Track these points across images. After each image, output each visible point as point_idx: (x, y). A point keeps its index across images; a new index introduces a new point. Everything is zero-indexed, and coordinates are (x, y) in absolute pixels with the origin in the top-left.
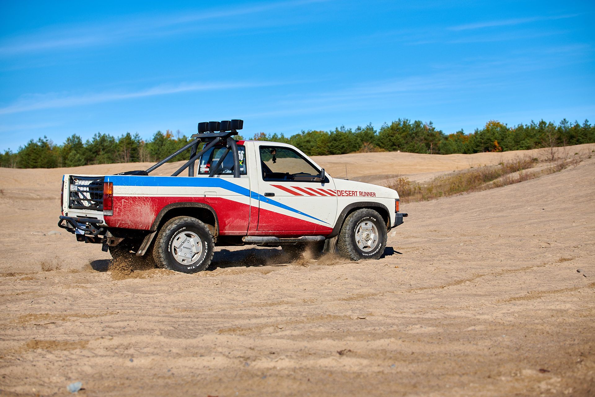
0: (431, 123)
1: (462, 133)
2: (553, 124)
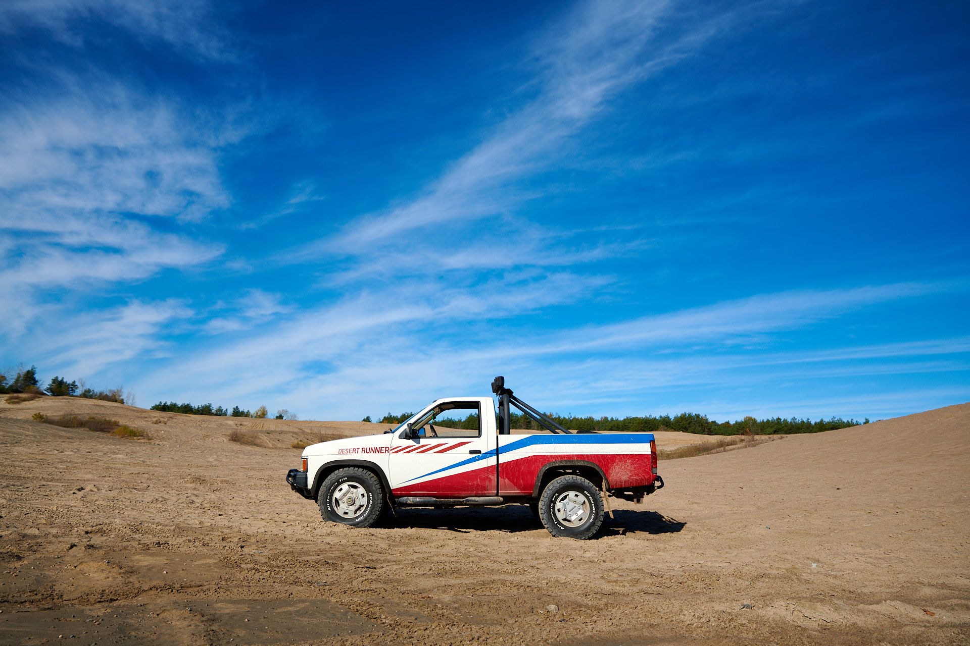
0: (705, 416)
1: (728, 423)
2: (786, 420)
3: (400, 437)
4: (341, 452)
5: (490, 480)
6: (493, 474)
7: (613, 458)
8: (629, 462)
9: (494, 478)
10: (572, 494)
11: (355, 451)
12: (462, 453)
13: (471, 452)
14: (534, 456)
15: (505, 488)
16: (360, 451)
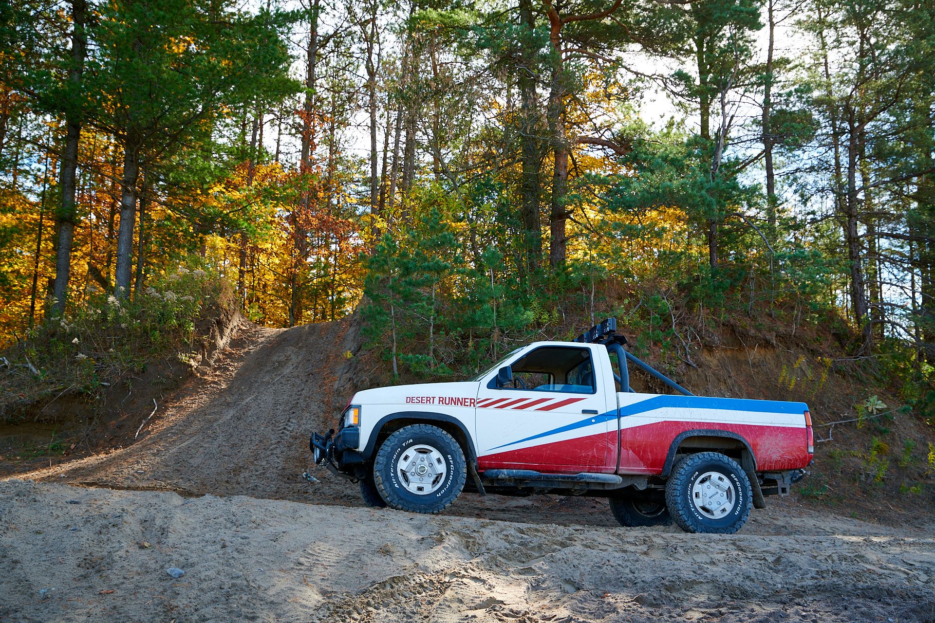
3: (491, 386)
4: (410, 400)
5: (610, 450)
6: (614, 444)
7: (761, 430)
8: (781, 436)
9: (614, 448)
10: (715, 475)
11: (429, 400)
12: (572, 413)
13: (584, 412)
14: (665, 422)
15: (628, 463)
16: (436, 400)
